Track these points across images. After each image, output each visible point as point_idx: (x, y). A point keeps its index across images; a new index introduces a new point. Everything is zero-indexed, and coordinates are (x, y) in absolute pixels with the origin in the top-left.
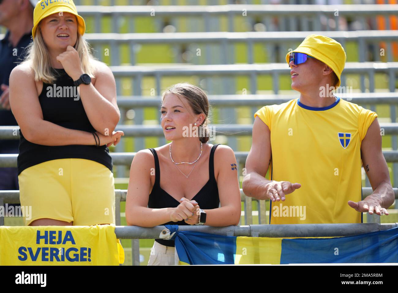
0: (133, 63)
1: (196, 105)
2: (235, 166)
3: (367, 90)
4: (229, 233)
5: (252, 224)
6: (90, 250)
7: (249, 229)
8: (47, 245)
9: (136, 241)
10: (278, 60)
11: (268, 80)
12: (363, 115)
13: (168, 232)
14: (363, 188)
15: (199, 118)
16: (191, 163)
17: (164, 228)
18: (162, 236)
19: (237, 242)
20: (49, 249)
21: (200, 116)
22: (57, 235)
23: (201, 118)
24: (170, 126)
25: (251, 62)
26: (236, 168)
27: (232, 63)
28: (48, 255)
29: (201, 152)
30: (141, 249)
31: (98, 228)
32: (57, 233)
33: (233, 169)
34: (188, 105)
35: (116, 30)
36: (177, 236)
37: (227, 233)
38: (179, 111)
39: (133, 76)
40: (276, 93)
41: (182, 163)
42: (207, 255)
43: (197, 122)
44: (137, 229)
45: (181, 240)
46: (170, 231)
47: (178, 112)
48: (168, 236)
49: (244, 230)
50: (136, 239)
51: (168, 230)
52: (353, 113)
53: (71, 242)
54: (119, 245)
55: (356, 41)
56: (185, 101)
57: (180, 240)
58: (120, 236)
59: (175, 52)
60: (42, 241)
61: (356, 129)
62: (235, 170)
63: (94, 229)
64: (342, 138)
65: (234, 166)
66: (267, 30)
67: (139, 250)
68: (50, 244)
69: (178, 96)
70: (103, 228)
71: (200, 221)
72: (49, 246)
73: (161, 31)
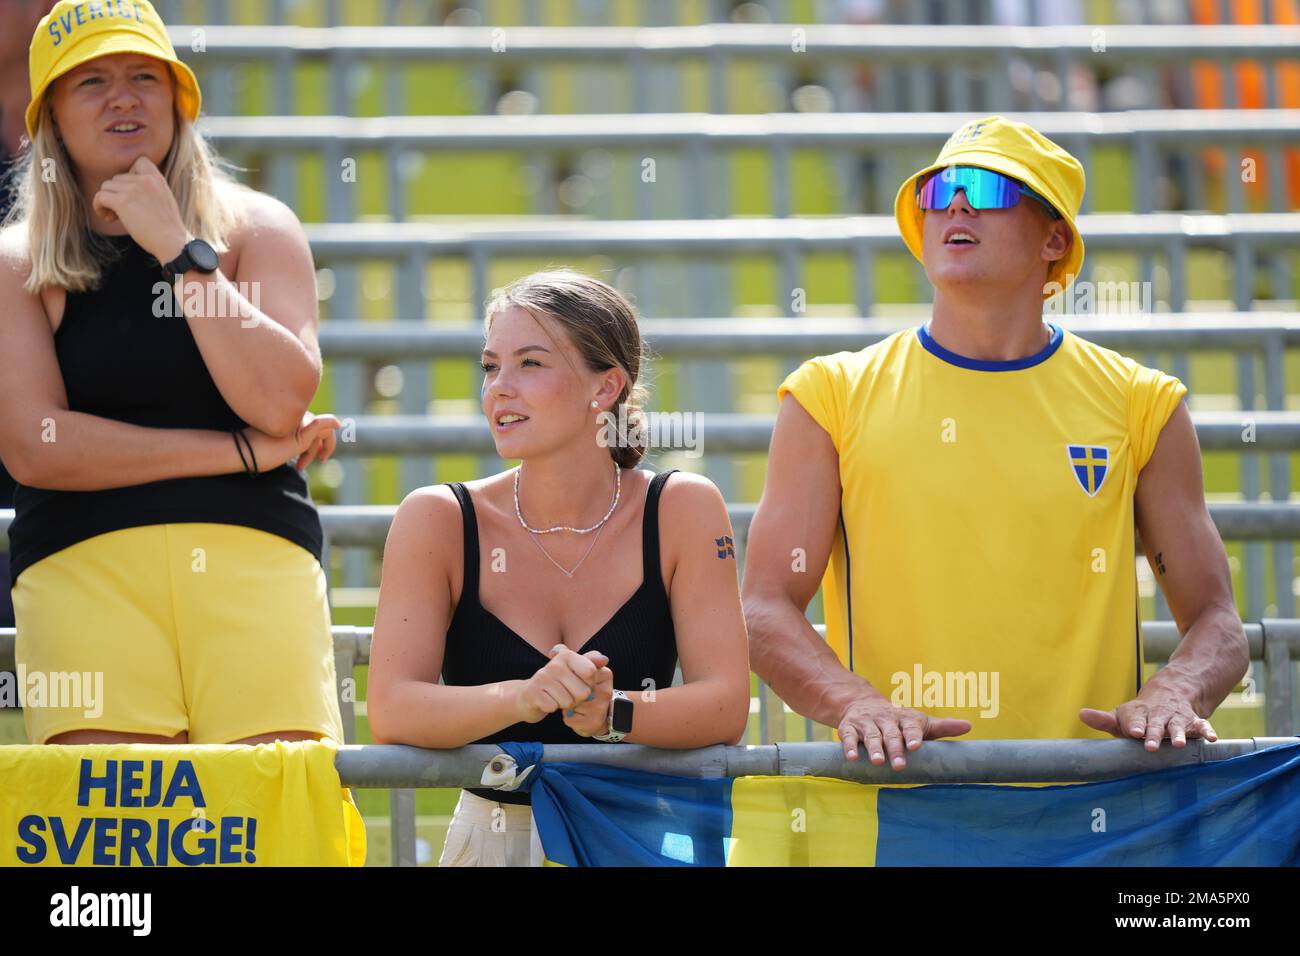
0: (398, 213)
1: (593, 342)
2: (729, 545)
3: (1161, 304)
4: (710, 769)
5: (784, 739)
6: (252, 823)
7: (775, 757)
8: (112, 808)
9: (404, 794)
10: (871, 205)
11: (839, 272)
12: (1141, 387)
13: (509, 767)
14: (1144, 624)
15: (608, 383)
16: (583, 531)
17: (496, 752)
18: (489, 779)
19: (734, 798)
20: (119, 824)
21: (610, 377)
22: (145, 776)
23: (614, 383)
24: (513, 414)
25: (782, 211)
26: (731, 552)
27: (723, 214)
28: (114, 845)
29: (618, 496)
30: (421, 822)
31: (281, 750)
32: (148, 768)
33: (721, 555)
34: (566, 343)
35: (342, 107)
36: (539, 780)
37: (703, 769)
38: (538, 364)
39: (399, 257)
40: (865, 312)
41: (552, 530)
42: (635, 840)
43: (598, 397)
44: (408, 756)
45: (551, 793)
46: (517, 762)
47: (535, 368)
48: (509, 777)
49: (758, 761)
50: (406, 786)
51: (508, 760)
52: (1111, 379)
53: (190, 798)
54: (349, 808)
55: (1125, 143)
56: (559, 331)
57: (547, 792)
58: (353, 776)
59: (534, 177)
60: (97, 795)
61: (1120, 434)
62: (729, 557)
63: (269, 754)
64: (1081, 462)
65: (727, 546)
66: (837, 108)
67: (413, 823)
68: (122, 805)
69: (533, 314)
70: (297, 753)
71: (611, 728)
72: (119, 812)
73: (491, 108)
